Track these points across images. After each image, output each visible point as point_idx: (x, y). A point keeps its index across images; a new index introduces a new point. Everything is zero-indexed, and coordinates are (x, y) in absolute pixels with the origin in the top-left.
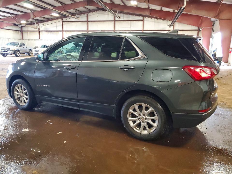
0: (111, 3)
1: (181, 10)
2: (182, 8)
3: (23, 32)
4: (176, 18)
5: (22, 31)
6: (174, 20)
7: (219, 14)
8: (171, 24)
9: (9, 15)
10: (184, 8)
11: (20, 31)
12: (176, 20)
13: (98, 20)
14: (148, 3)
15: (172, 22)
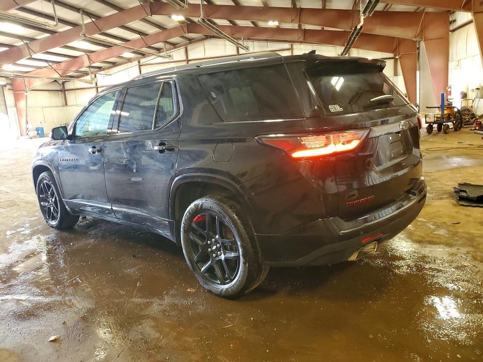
0: (231, 25)
1: (357, 30)
2: (359, 27)
3: (66, 92)
4: (351, 42)
5: (64, 91)
6: (347, 45)
7: (422, 31)
8: (344, 52)
9: (45, 64)
10: (361, 27)
11: (61, 91)
12: (351, 45)
13: (206, 57)
14: (299, 22)
15: (345, 49)
